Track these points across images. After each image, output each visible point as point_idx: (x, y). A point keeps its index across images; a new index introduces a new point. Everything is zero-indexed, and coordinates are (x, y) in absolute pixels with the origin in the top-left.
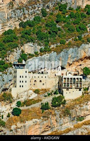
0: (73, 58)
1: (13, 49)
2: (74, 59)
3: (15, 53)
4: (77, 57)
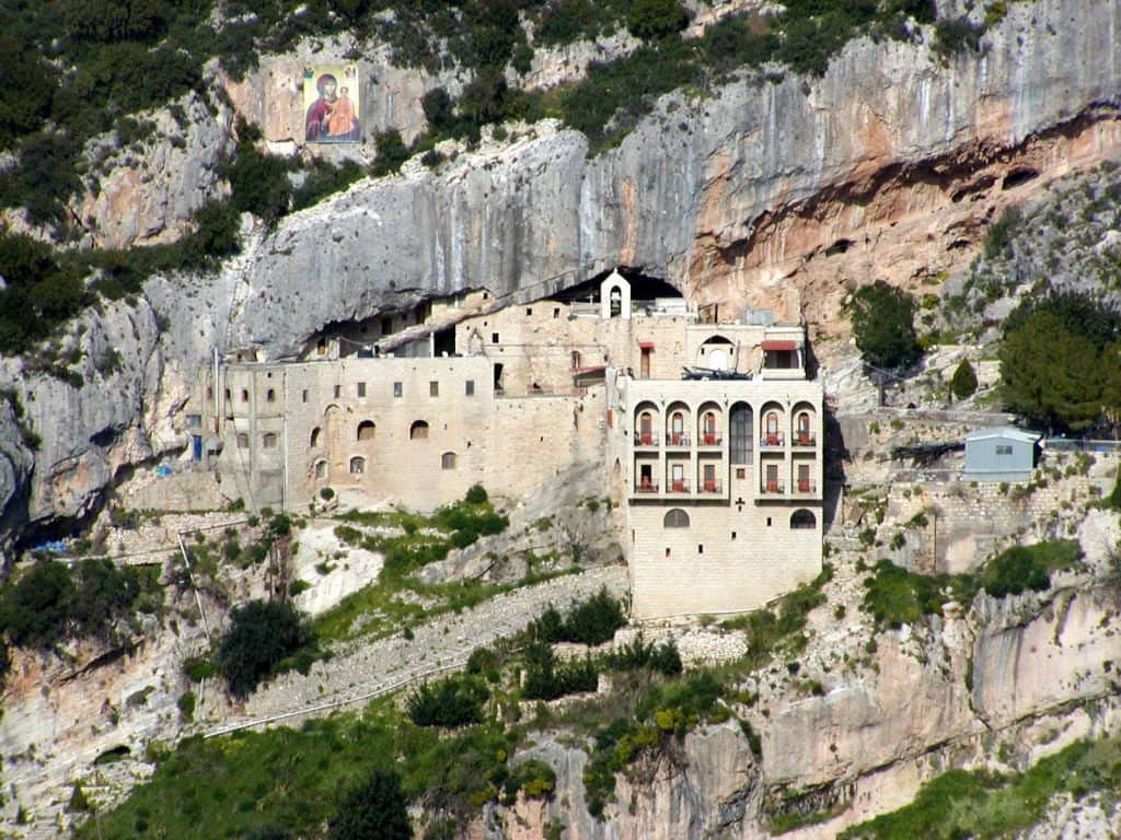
0: (758, 183)
1: (143, 116)
2: (769, 199)
3: (162, 148)
4: (800, 170)
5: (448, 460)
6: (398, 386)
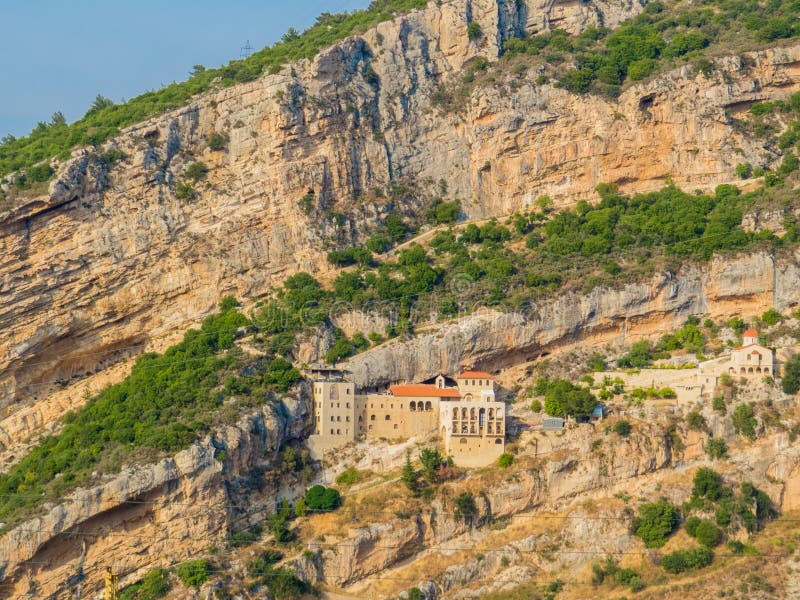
5: (396, 426)
6: (382, 405)
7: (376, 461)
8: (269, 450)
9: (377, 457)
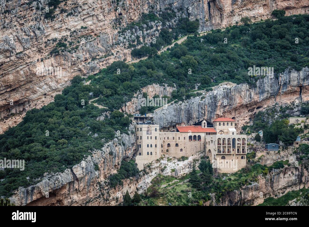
0: (224, 107)
2: (226, 109)
3: (135, 99)
4: (230, 105)
5: (181, 150)
6: (174, 138)
7: (173, 170)
8: (117, 164)
9: (173, 168)
